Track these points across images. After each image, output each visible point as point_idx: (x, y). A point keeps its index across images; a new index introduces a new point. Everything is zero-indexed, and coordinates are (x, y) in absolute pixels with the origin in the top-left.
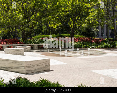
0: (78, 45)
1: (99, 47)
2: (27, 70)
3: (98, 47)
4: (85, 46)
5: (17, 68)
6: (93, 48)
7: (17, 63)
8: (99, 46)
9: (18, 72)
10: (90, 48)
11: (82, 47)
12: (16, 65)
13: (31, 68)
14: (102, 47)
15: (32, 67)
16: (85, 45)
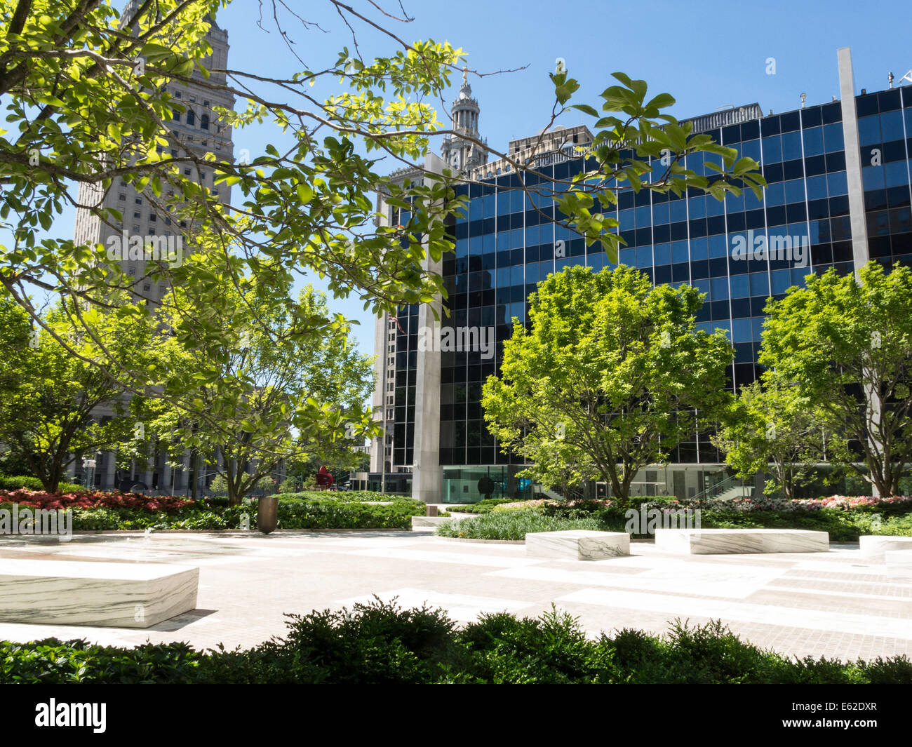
0: (101, 520)
1: (183, 527)
2: (152, 612)
3: (178, 527)
4: (128, 523)
5: (102, 609)
6: (160, 529)
7: (106, 589)
8: (182, 524)
9: (107, 623)
10: (152, 532)
11: (116, 528)
12: (98, 598)
13: (160, 604)
14: (193, 528)
15: (163, 602)
16: (131, 518)
